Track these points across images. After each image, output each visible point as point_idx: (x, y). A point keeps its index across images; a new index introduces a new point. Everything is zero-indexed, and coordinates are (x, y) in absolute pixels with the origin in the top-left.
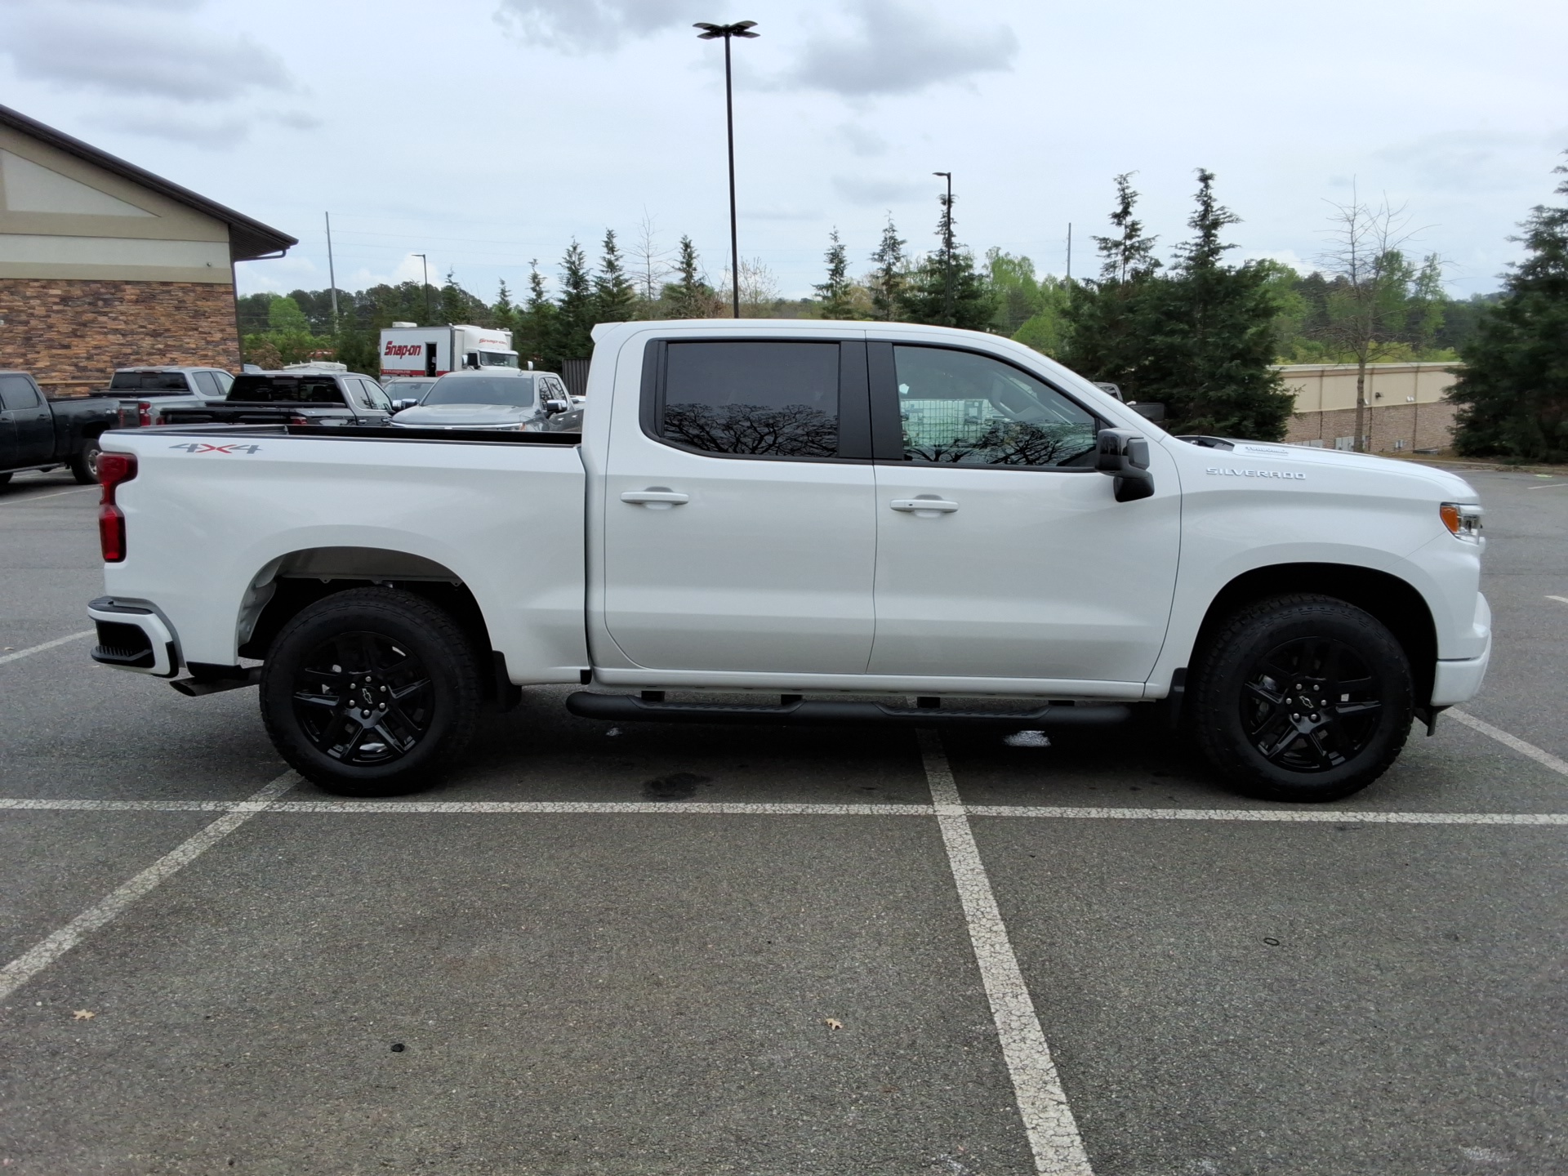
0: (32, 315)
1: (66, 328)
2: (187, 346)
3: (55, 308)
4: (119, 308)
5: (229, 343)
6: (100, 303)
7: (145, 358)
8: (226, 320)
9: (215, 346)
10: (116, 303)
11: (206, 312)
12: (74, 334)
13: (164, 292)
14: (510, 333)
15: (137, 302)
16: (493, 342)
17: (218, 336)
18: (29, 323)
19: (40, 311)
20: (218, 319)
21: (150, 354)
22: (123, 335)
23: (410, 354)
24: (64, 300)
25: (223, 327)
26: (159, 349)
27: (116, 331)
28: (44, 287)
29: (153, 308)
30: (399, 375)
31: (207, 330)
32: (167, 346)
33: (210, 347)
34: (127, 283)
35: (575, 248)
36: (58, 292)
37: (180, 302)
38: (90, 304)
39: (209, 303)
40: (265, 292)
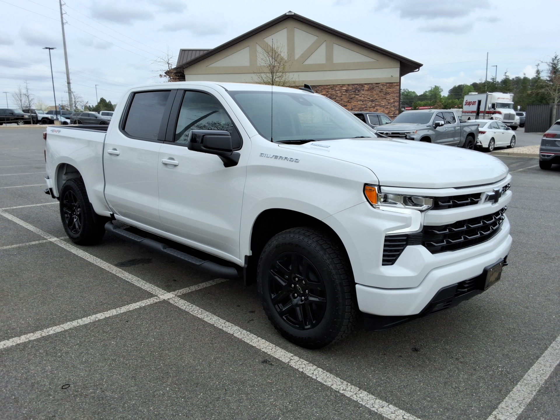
0: (337, 96)
1: (346, 100)
2: (382, 104)
3: (344, 93)
4: (362, 92)
5: (396, 103)
6: (357, 91)
7: (368, 109)
8: (396, 95)
9: (391, 104)
10: (362, 91)
11: (389, 92)
12: (348, 102)
13: (376, 86)
14: (513, 95)
15: (368, 90)
16: (504, 99)
17: (392, 101)
18: (336, 98)
19: (339, 95)
20: (393, 95)
21: (370, 108)
22: (363, 102)
23: (472, 105)
24: (346, 91)
25: (394, 98)
26: (373, 106)
27: (361, 100)
28: (341, 87)
29: (373, 92)
30: (468, 113)
31: (389, 99)
32: (376, 105)
33: (389, 105)
34: (366, 84)
35: (556, 58)
36: (345, 88)
37: (381, 90)
38: (354, 92)
39: (391, 89)
40: (463, 84)
